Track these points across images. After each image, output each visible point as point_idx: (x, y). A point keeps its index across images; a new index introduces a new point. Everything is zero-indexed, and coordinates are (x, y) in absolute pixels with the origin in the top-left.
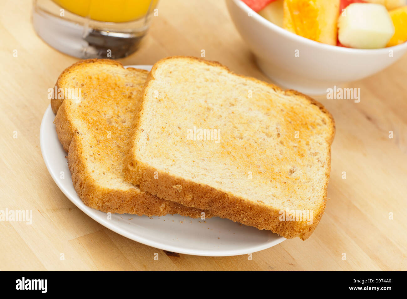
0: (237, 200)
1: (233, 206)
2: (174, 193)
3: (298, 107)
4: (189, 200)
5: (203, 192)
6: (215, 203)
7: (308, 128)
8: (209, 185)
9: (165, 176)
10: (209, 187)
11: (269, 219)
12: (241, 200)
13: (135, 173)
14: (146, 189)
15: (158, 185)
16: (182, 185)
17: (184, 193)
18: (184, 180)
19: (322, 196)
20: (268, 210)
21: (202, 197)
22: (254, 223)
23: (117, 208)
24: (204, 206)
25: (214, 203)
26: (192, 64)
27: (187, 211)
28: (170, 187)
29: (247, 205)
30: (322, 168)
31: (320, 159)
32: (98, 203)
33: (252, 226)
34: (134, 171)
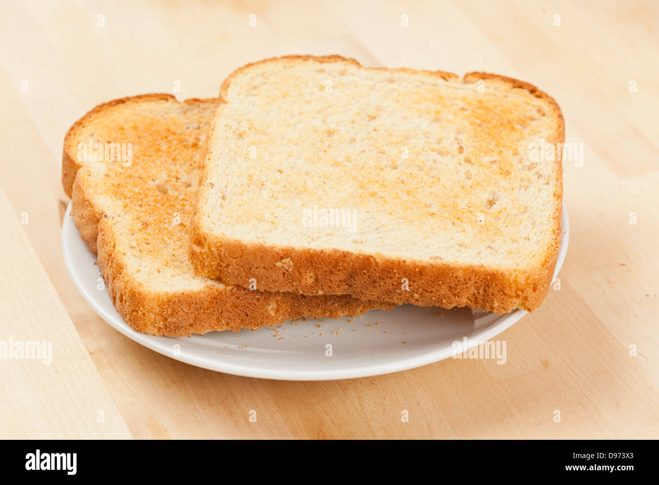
0: (393, 263)
1: (389, 275)
2: (282, 275)
3: (492, 98)
4: (311, 282)
5: (330, 262)
6: (356, 277)
7: (513, 129)
8: (338, 248)
9: (258, 249)
10: (338, 251)
11: (456, 285)
12: (399, 262)
13: (208, 257)
14: (233, 281)
15: (250, 269)
16: (292, 259)
17: (299, 272)
18: (293, 249)
19: (551, 229)
20: (451, 268)
21: (331, 272)
22: (434, 298)
23: (191, 325)
24: (340, 288)
25: (354, 278)
26: (291, 67)
27: (318, 307)
28: (272, 266)
29: (412, 268)
30: (547, 186)
31: (541, 173)
32: (156, 323)
33: (433, 305)
34: (205, 253)
